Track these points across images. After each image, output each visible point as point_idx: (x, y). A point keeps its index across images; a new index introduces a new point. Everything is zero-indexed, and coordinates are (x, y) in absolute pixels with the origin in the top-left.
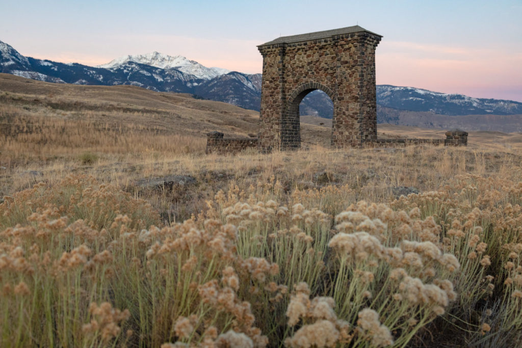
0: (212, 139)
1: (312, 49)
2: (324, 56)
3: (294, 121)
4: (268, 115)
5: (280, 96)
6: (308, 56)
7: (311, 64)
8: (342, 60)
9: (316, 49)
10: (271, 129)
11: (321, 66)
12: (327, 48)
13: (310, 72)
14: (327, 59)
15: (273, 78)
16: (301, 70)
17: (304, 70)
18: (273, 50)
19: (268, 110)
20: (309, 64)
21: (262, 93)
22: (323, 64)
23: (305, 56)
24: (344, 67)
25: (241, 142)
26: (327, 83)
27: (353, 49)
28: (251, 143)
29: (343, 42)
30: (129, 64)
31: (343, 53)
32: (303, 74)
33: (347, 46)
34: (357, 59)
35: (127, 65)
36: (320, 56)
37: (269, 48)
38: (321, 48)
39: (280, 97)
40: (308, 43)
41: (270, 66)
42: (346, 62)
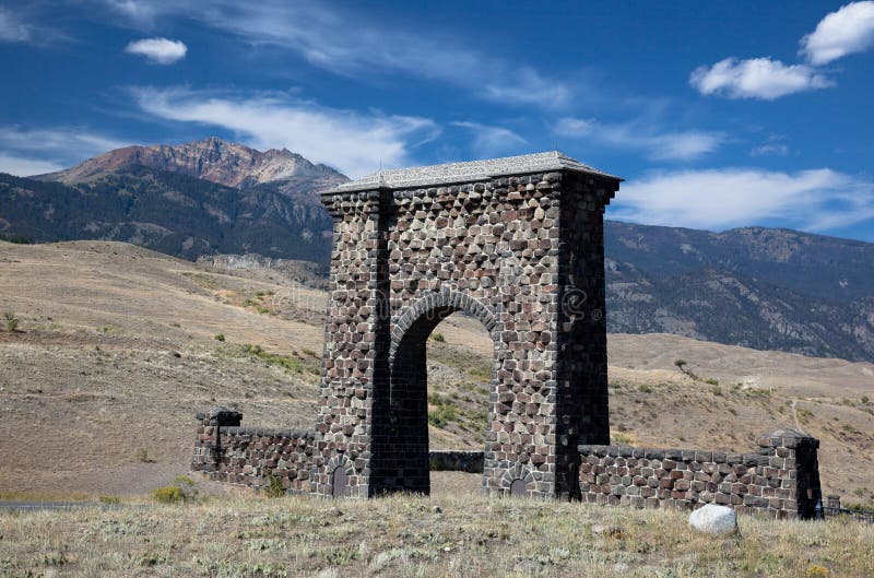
0: (208, 429)
1: (448, 205)
2: (477, 226)
3: (410, 387)
4: (340, 372)
5: (370, 324)
6: (440, 225)
7: (446, 243)
8: (515, 238)
9: (458, 209)
10: (347, 409)
11: (471, 249)
12: (483, 207)
13: (444, 265)
14: (483, 232)
15: (356, 277)
16: (423, 256)
17: (431, 259)
18: (357, 205)
19: (340, 358)
20: (442, 244)
21: (328, 313)
22: (473, 248)
23: (434, 223)
24: (519, 258)
25: (280, 438)
26: (483, 295)
27: (539, 213)
28: (303, 442)
29: (516, 195)
30: (134, 173)
31: (517, 221)
32: (427, 267)
33: (525, 206)
34: (547, 238)
35: (131, 176)
36: (468, 226)
37: (348, 199)
38: (469, 208)
39: (370, 327)
40: (439, 191)
41: (350, 245)
42: (524, 245)
